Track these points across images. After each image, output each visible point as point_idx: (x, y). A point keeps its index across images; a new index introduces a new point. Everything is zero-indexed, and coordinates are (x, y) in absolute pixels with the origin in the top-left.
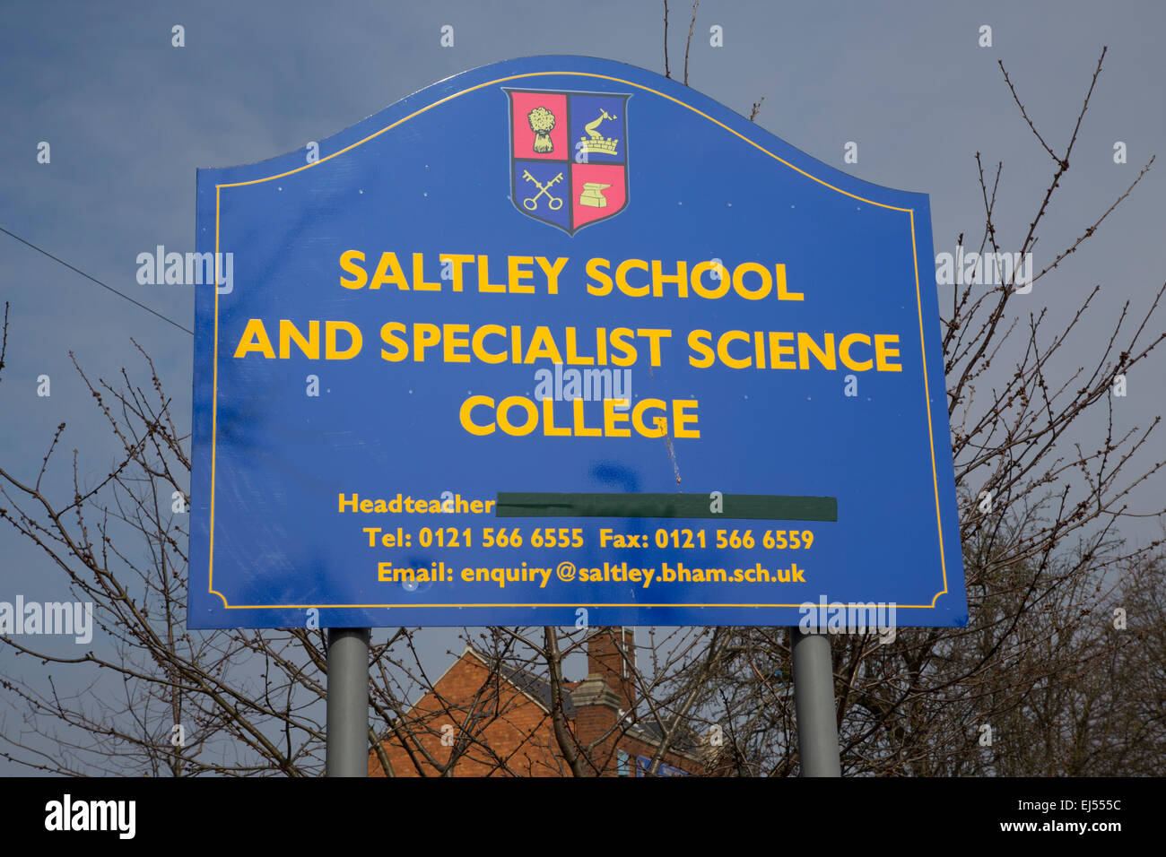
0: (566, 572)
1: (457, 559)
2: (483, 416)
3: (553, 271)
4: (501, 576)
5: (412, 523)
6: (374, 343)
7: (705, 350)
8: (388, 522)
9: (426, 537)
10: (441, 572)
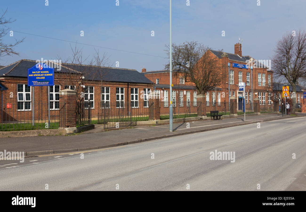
0: (40, 84)
1: (36, 83)
2: (37, 78)
3: (40, 72)
4: (38, 84)
5: (35, 82)
6: (33, 75)
7: (45, 75)
8: (34, 82)
9: (35, 83)
10: (36, 84)
